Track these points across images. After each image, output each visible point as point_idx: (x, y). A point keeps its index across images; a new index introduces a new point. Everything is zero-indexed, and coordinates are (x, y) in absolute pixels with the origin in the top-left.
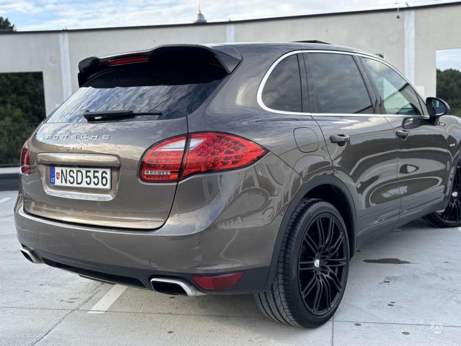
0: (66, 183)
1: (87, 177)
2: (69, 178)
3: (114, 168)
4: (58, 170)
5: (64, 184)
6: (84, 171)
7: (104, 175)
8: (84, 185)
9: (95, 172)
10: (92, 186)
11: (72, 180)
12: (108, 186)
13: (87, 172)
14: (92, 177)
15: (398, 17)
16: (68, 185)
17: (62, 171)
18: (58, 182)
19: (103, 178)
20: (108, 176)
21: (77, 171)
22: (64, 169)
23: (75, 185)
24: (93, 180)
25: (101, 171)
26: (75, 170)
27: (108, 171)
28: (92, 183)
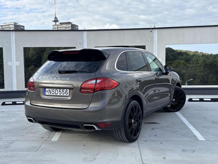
0: (51, 94)
1: (60, 92)
2: (52, 92)
3: (70, 89)
4: (47, 89)
5: (50, 94)
6: (58, 90)
7: (67, 91)
8: (58, 94)
9: (63, 90)
10: (62, 95)
11: (53, 93)
12: (68, 95)
13: (60, 90)
14: (62, 91)
15: (151, 32)
16: (52, 94)
17: (49, 90)
18: (47, 94)
19: (66, 92)
20: (68, 92)
21: (56, 90)
22: (50, 89)
23: (55, 94)
24: (62, 93)
25: (65, 90)
26: (55, 89)
27: (68, 90)
28: (62, 94)
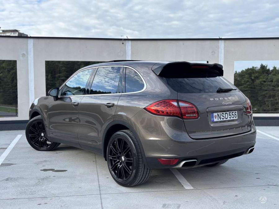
0: (220, 119)
2: (222, 117)
3: (239, 110)
4: (215, 114)
5: (219, 120)
6: (228, 113)
7: (235, 113)
8: (229, 119)
9: (232, 113)
10: (232, 119)
11: (223, 118)
12: (237, 118)
13: (229, 113)
14: (231, 115)
16: (222, 120)
17: (218, 114)
18: (216, 120)
19: (235, 114)
20: (237, 114)
21: (225, 113)
22: (219, 113)
23: (225, 119)
24: (232, 116)
25: (234, 112)
26: (224, 113)
27: (236, 112)
28: (232, 117)
